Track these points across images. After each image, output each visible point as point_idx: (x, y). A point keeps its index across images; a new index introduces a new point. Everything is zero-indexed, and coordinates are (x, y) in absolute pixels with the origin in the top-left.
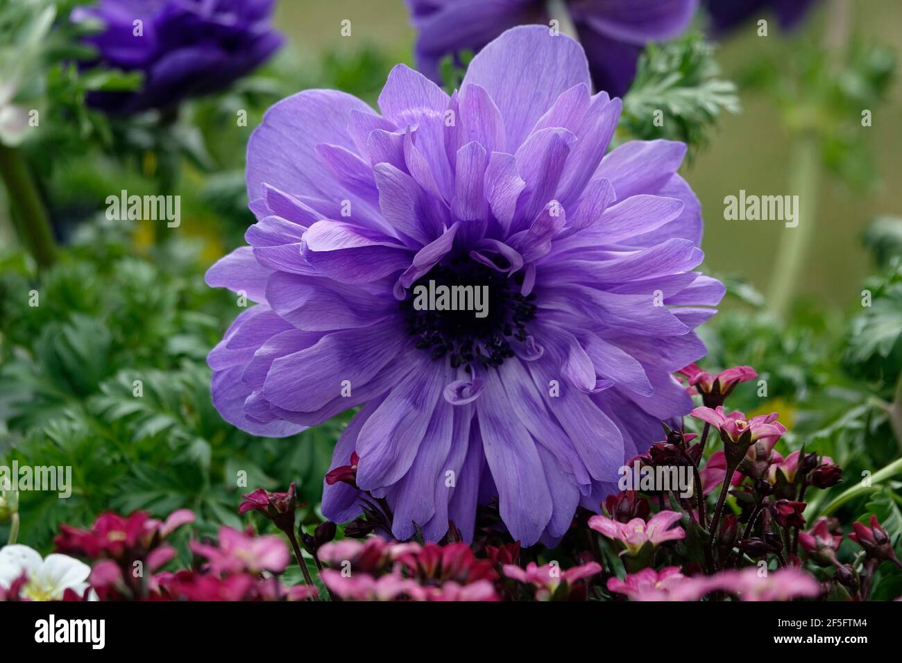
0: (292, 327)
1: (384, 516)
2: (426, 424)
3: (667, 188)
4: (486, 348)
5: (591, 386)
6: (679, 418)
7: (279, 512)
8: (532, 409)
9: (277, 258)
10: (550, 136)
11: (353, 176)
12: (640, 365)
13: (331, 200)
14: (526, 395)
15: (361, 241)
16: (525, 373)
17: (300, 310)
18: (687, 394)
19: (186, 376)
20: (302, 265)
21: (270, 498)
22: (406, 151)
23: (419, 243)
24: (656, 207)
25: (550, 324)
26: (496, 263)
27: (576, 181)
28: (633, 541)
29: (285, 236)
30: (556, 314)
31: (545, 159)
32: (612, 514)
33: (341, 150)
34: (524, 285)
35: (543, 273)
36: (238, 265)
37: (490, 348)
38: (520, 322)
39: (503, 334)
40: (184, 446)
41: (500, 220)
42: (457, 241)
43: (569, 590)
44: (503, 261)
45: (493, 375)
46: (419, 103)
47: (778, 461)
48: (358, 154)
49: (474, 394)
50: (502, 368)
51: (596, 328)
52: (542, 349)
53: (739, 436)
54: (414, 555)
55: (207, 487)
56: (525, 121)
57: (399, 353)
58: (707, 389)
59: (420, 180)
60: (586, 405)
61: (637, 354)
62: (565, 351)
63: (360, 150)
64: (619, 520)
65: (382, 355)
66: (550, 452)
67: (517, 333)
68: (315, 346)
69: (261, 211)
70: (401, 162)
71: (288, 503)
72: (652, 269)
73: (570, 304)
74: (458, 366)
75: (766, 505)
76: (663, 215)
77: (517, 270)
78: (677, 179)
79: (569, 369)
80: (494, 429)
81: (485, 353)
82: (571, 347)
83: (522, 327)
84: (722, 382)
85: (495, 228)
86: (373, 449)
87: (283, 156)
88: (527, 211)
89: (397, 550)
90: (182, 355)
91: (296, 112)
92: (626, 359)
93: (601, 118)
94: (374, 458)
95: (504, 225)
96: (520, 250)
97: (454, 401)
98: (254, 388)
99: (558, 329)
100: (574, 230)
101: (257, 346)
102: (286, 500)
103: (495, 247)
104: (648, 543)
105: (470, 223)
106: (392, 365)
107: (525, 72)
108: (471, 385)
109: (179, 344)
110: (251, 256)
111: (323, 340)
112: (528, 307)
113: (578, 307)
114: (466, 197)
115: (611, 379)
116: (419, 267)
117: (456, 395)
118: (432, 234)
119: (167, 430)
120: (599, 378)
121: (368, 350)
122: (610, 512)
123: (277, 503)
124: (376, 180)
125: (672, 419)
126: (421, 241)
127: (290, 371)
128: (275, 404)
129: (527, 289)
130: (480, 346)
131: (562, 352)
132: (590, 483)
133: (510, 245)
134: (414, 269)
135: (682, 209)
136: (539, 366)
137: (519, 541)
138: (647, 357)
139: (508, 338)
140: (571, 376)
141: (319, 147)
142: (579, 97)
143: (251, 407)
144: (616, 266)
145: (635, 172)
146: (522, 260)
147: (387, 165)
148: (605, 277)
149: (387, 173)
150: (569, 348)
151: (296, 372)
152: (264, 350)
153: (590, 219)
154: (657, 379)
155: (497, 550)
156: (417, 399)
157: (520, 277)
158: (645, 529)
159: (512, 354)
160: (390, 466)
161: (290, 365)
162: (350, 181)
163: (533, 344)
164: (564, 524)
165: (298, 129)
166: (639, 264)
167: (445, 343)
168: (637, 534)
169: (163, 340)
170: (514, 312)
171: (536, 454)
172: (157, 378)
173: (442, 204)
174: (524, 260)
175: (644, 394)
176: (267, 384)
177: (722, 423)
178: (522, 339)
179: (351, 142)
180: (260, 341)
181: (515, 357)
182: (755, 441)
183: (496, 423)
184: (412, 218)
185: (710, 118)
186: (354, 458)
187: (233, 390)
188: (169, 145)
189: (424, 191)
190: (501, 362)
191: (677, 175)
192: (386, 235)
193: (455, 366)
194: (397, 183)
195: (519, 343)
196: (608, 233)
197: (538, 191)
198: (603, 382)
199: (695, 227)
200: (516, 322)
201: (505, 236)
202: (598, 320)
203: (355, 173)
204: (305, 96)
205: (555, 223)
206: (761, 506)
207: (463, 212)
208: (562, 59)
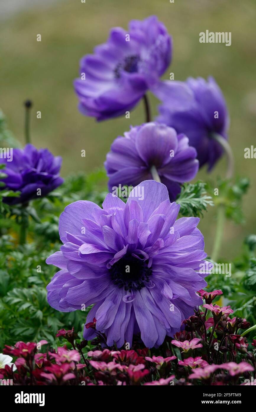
0: (75, 278)
1: (103, 338)
2: (117, 309)
3: (193, 232)
4: (136, 284)
5: (171, 297)
6: (197, 306)
7: (69, 337)
8: (151, 304)
9: (70, 256)
10: (159, 217)
11: (94, 229)
12: (187, 290)
13: (86, 236)
14: (149, 300)
15: (97, 251)
16: (149, 293)
17: (78, 273)
18: (201, 299)
19: (34, 290)
20: (79, 258)
21: (66, 332)
22: (112, 222)
23: (116, 251)
24: (192, 240)
25: (156, 276)
26: (140, 257)
27: (165, 231)
28: (186, 348)
29: (73, 249)
30: (158, 273)
31: (157, 224)
32: (178, 339)
33: (90, 220)
34: (149, 264)
35: (155, 260)
36: (56, 257)
37: (137, 284)
38: (147, 276)
39: (142, 280)
40: (35, 313)
41: (142, 244)
42: (128, 251)
43: (167, 365)
44: (142, 256)
45: (138, 292)
46: (116, 206)
47: (229, 320)
48: (95, 221)
49: (132, 299)
50: (141, 290)
51: (172, 278)
52: (154, 285)
53: (218, 314)
54: (117, 354)
55: (41, 326)
56: (148, 211)
57: (109, 285)
58: (207, 297)
59: (116, 231)
60: (168, 303)
61: (184, 286)
62: (162, 285)
63: (96, 221)
64: (180, 341)
65: (103, 287)
66: (157, 318)
67: (146, 279)
68: (82, 284)
69: (64, 240)
70: (110, 225)
71: (72, 334)
72: (190, 259)
73: (163, 270)
74: (127, 290)
75: (227, 336)
76: (194, 242)
77: (147, 259)
78: (197, 229)
79: (164, 291)
80: (139, 310)
81: (136, 286)
82: (164, 284)
83: (148, 278)
84: (212, 295)
85: (140, 246)
86: (101, 317)
87: (71, 222)
88: (151, 241)
89: (113, 353)
90: (33, 283)
91: (75, 208)
92: (182, 288)
93: (174, 210)
94: (101, 320)
95: (143, 245)
96: (148, 253)
97: (126, 301)
98: (62, 297)
99: (160, 278)
100: (166, 247)
101: (63, 284)
102: (71, 333)
103: (140, 252)
104: (191, 349)
105: (132, 244)
106: (106, 289)
107: (148, 195)
108: (131, 296)
109: (32, 279)
110: (61, 254)
111: (84, 282)
112: (150, 271)
113: (166, 271)
114: (132, 237)
115: (177, 295)
116: (116, 259)
117: (127, 300)
118: (120, 248)
119: (29, 307)
120: (173, 294)
121: (98, 285)
122: (178, 338)
123: (69, 334)
124: (103, 231)
125: (195, 307)
126: (116, 250)
127: (74, 292)
128: (70, 303)
129: (150, 265)
130: (134, 283)
131: (161, 286)
132: (170, 328)
133: (144, 251)
134: (114, 259)
135: (200, 240)
136: (153, 290)
137: (148, 348)
138: (188, 287)
139: (143, 281)
140: (164, 294)
141: (83, 220)
142: (167, 204)
143: (61, 303)
144: (179, 258)
145: (184, 227)
146: (148, 256)
147: (107, 226)
148: (176, 262)
149: (106, 229)
150: (163, 285)
151: (76, 293)
152: (66, 285)
153: (171, 244)
154: (192, 294)
155: (141, 350)
156: (114, 301)
157: (147, 262)
158: (189, 344)
159: (144, 286)
160: (106, 323)
161: (74, 290)
162: (93, 230)
163: (151, 283)
164: (161, 341)
165: (75, 213)
166: (186, 258)
167: (123, 283)
168: (187, 346)
169: (27, 278)
170: (145, 273)
171: (153, 319)
172: (25, 291)
173: (123, 238)
174: (149, 256)
175: (188, 300)
176: (67, 296)
177: (213, 310)
178: (147, 281)
179: (93, 218)
180: (64, 282)
181: (145, 287)
182: (223, 315)
183: (139, 309)
184: (114, 243)
185: (204, 208)
186: (95, 320)
187: (54, 297)
188: (26, 213)
189: (117, 234)
190: (141, 289)
191: (197, 228)
192: (105, 248)
193: (126, 290)
194: (110, 232)
195: (147, 282)
196: (176, 248)
197: (154, 234)
198: (175, 296)
199: (202, 245)
200: (146, 276)
201: (143, 248)
202: (172, 275)
203: (94, 228)
204: (78, 203)
205: (160, 245)
206: (225, 336)
207: (130, 241)
208: (160, 191)
